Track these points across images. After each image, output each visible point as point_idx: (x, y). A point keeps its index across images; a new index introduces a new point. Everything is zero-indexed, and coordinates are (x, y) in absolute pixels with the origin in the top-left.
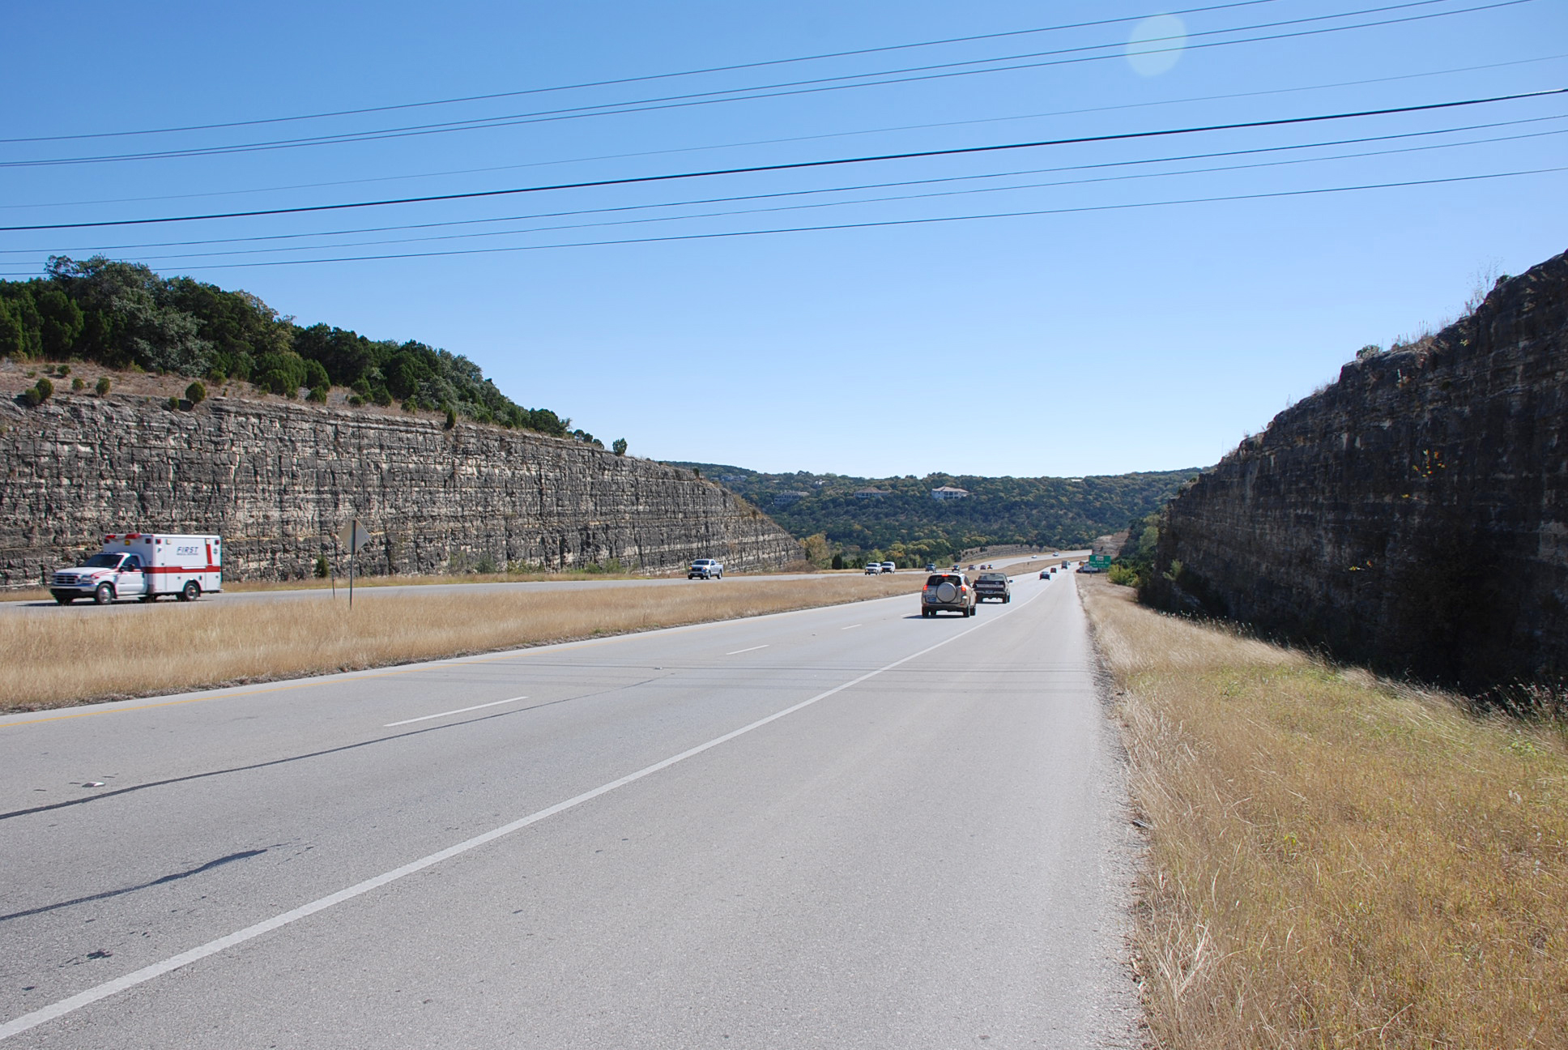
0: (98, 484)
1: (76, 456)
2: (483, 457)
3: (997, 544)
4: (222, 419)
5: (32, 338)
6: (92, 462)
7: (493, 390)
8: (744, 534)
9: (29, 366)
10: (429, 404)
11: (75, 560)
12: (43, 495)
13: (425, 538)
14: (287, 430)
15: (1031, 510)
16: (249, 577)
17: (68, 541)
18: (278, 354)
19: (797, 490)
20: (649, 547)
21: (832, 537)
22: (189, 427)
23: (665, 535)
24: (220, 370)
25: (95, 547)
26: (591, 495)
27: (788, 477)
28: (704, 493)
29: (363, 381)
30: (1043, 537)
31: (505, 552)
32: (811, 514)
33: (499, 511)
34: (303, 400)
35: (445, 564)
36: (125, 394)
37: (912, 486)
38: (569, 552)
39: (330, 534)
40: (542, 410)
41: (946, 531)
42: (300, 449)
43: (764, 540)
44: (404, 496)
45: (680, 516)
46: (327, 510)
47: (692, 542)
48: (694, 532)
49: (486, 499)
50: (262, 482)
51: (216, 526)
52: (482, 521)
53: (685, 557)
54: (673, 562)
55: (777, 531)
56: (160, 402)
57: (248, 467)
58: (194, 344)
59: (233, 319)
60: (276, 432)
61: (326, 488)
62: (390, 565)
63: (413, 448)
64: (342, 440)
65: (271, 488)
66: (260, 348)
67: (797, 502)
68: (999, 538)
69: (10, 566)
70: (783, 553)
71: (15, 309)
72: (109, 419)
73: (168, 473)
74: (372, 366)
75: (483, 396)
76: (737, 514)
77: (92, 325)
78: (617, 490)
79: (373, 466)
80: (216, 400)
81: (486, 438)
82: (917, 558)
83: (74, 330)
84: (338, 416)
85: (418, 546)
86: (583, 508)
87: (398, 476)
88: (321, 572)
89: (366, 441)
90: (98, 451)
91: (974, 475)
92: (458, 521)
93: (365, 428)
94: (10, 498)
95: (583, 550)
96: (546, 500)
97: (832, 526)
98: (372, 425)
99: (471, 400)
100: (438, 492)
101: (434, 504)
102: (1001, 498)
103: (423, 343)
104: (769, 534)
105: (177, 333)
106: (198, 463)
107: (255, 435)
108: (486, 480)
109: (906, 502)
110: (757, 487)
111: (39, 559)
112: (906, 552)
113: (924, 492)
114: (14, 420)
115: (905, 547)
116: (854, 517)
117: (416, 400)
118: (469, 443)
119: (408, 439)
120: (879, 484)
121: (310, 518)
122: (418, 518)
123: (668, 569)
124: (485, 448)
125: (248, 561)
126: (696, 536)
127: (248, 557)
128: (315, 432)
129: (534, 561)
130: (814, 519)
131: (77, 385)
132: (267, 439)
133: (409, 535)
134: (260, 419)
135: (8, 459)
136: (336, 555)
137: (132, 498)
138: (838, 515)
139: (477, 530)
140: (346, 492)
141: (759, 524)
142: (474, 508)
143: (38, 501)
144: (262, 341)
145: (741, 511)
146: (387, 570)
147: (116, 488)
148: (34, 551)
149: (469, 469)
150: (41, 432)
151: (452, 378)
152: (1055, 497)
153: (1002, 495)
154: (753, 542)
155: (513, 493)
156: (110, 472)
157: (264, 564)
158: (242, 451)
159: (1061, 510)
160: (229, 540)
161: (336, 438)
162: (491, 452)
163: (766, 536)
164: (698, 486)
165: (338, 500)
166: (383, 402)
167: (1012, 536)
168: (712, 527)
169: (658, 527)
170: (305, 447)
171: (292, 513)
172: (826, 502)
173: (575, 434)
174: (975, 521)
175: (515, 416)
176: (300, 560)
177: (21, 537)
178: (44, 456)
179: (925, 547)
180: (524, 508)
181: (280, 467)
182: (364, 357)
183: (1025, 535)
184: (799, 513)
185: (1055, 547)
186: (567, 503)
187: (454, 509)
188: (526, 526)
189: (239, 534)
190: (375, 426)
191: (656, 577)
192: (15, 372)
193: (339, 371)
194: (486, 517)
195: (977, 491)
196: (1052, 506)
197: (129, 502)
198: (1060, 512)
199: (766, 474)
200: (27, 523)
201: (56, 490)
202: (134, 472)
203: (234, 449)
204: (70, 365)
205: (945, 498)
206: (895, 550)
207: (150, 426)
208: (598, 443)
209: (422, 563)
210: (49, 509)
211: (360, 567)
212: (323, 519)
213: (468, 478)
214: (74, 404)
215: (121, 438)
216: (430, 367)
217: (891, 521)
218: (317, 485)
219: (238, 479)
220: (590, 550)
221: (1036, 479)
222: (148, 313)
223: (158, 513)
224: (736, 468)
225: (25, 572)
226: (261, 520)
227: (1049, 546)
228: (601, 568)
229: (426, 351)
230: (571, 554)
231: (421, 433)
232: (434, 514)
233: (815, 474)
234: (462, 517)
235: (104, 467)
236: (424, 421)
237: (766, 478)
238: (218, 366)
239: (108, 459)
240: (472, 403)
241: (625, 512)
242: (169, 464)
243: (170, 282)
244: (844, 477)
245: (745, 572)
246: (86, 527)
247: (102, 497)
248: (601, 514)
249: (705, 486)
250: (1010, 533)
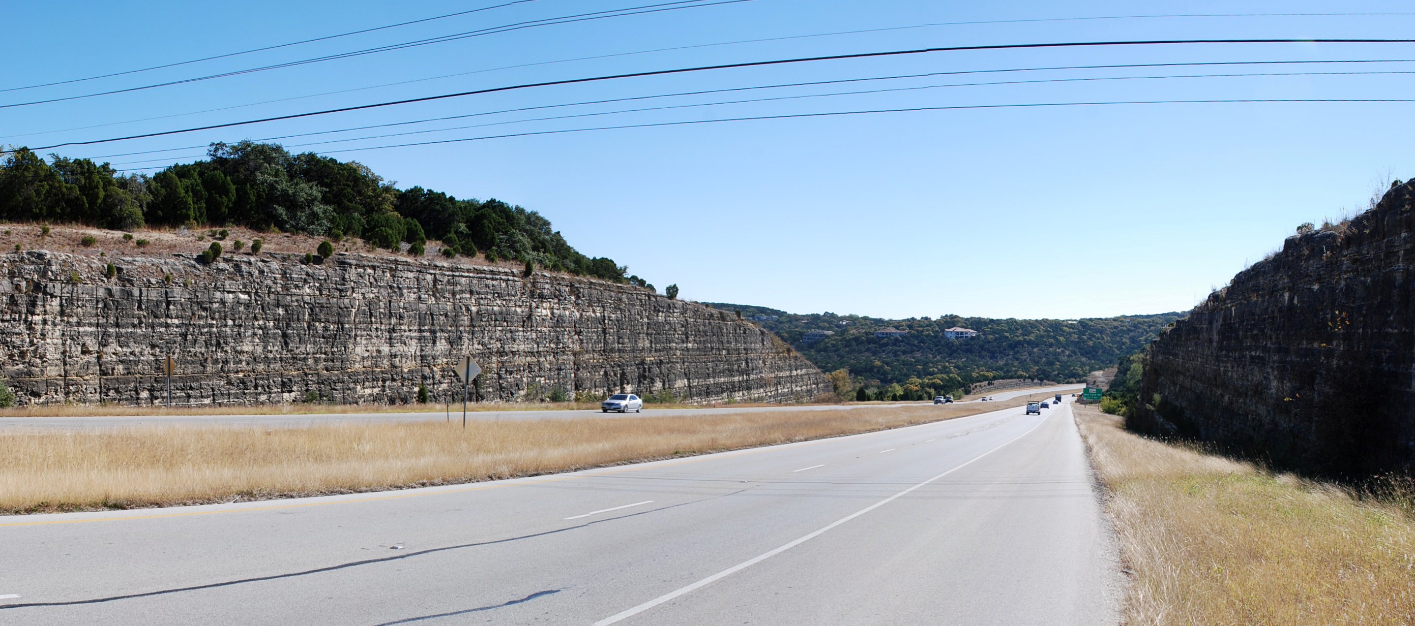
0: (253, 324)
1: (238, 302)
2: (556, 301)
3: (1003, 378)
4: (346, 270)
5: (199, 209)
6: (249, 307)
7: (562, 242)
8: (780, 369)
9: (199, 231)
10: (508, 254)
11: (236, 384)
12: (214, 333)
13: (506, 371)
14: (396, 279)
15: (1033, 348)
16: (364, 402)
17: (231, 369)
18: (383, 214)
19: (823, 329)
20: (697, 380)
21: (855, 371)
22: (320, 278)
23: (711, 369)
24: (339, 230)
25: (250, 374)
26: (647, 334)
27: (815, 318)
28: (745, 333)
29: (452, 235)
30: (1044, 372)
31: (573, 383)
32: (836, 351)
33: (568, 347)
34: (405, 253)
35: (522, 393)
36: (272, 252)
37: (927, 326)
38: (628, 383)
39: (429, 367)
40: (603, 258)
41: (957, 367)
42: (405, 295)
43: (797, 375)
44: (490, 334)
45: (724, 352)
46: (426, 345)
47: (734, 376)
48: (736, 367)
49: (558, 337)
50: (376, 323)
51: (339, 358)
52: (554, 356)
53: (727, 389)
54: (717, 394)
55: (807, 367)
56: (298, 258)
57: (365, 310)
58: (319, 208)
59: (348, 186)
60: (387, 280)
61: (426, 327)
62: (477, 393)
63: (498, 293)
64: (439, 287)
65: (383, 327)
66: (369, 210)
67: (823, 340)
68: (1004, 373)
69: (191, 388)
70: (814, 386)
71: (188, 187)
72: (261, 272)
73: (304, 315)
74: (459, 222)
75: (552, 247)
76: (774, 351)
77: (242, 195)
78: (669, 330)
79: (464, 309)
80: (340, 255)
81: (559, 284)
82: (932, 391)
83: (229, 201)
84: (436, 266)
85: (500, 377)
86: (640, 345)
87: (484, 317)
88: (422, 398)
89: (459, 288)
90: (253, 298)
91: (982, 317)
92: (534, 356)
93: (459, 276)
94: (192, 335)
95: (640, 382)
96: (609, 339)
97: (854, 362)
98: (464, 274)
99: (543, 250)
100: (518, 331)
101: (514, 341)
102: (1007, 337)
103: (501, 201)
104: (801, 369)
105: (306, 199)
106: (327, 307)
107: (371, 283)
108: (558, 321)
109: (923, 341)
110: (787, 326)
111: (210, 383)
112: (922, 386)
113: (937, 332)
114: (195, 275)
115: (921, 381)
116: (875, 354)
117: (496, 250)
118: (544, 289)
119: (493, 285)
120: (897, 325)
121: (413, 353)
122: (501, 353)
123: (713, 400)
124: (557, 293)
125: (364, 388)
126: (738, 371)
127: (364, 384)
128: (418, 280)
129: (598, 391)
130: (838, 356)
131: (238, 246)
132: (380, 286)
133: (493, 367)
134: (375, 270)
135: (191, 306)
136: (434, 384)
137: (277, 335)
138: (860, 352)
139: (550, 364)
140: (442, 331)
141: (793, 360)
142: (547, 345)
143: (211, 337)
144: (370, 204)
145: (777, 348)
146: (474, 397)
147: (266, 327)
148: (208, 376)
149: (544, 311)
150: (213, 284)
151: (526, 231)
152: (1054, 337)
153: (1007, 334)
154: (787, 377)
155: (581, 332)
156: (262, 315)
157: (376, 390)
158: (361, 297)
159: (1059, 349)
160: (349, 370)
161: (434, 285)
162: (562, 296)
163: (799, 371)
164: (740, 327)
165: (436, 337)
166: (469, 253)
167: (1016, 371)
168: (752, 363)
169: (704, 362)
170: (410, 292)
171: (399, 348)
172: (848, 341)
173: (630, 279)
174: (983, 358)
175: (580, 265)
176: (404, 388)
177: (199, 365)
178: (216, 302)
179: (939, 381)
180: (590, 345)
181: (390, 310)
182: (454, 214)
183: (1027, 370)
184: (825, 350)
185: (1053, 381)
186: (627, 340)
187: (531, 346)
188: (592, 361)
189: (357, 365)
190: (466, 274)
191: (703, 406)
192: (189, 237)
193: (432, 227)
194: (557, 353)
195: (985, 331)
196: (1051, 345)
197: (275, 339)
198: (1058, 350)
199: (795, 314)
200: (203, 354)
201: (223, 329)
202: (279, 315)
203: (354, 295)
204: (226, 229)
205: (957, 338)
206: (912, 384)
207: (291, 277)
208: (651, 287)
209: (503, 392)
210: (218, 344)
211: (453, 395)
212: (423, 353)
213: (543, 319)
214: (236, 261)
215: (270, 288)
216: (507, 222)
217: (908, 358)
218: (419, 325)
219: (357, 320)
220: (646, 382)
221: (1037, 321)
222: (283, 185)
223: (297, 348)
224: (768, 309)
225: (201, 392)
226: (374, 354)
227: (1049, 380)
228: (655, 399)
229: (505, 208)
230: (630, 385)
231: (504, 280)
232: (513, 350)
233: (839, 315)
234: (537, 352)
235: (257, 311)
236: (507, 270)
237: (796, 318)
238: (337, 226)
239: (261, 304)
240: (544, 253)
241: (676, 349)
242: (305, 307)
243: (299, 157)
244: (865, 318)
245: (780, 402)
246: (244, 359)
247: (256, 335)
248: (656, 351)
249: (745, 326)
250: (1014, 369)
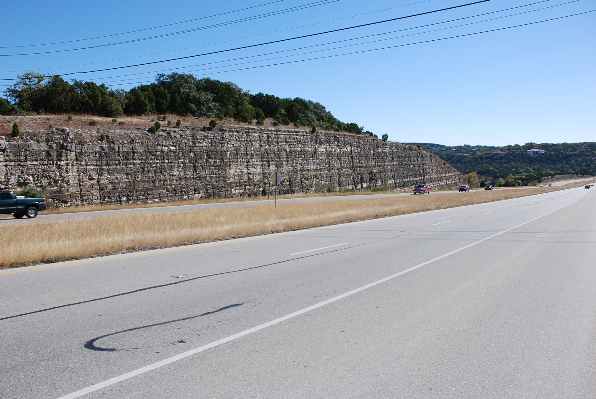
0: (178, 162)
1: (170, 151)
2: (328, 144)
3: (560, 174)
4: (224, 134)
5: (152, 106)
6: (175, 153)
7: (331, 116)
8: (440, 173)
9: (152, 117)
10: (305, 123)
11: (171, 191)
12: (158, 166)
13: (305, 179)
14: (249, 137)
15: (578, 158)
16: (236, 196)
17: (168, 184)
18: (244, 106)
19: (464, 153)
20: (398, 180)
21: (480, 173)
22: (211, 138)
23: (405, 174)
24: (222, 114)
25: (178, 186)
26: (373, 158)
27: (460, 148)
28: (422, 156)
29: (278, 115)
30: (584, 170)
31: (338, 183)
32: (470, 163)
33: (335, 166)
34: (255, 124)
35: (313, 189)
36: (187, 126)
37: (518, 149)
38: (364, 183)
39: (267, 178)
40: (352, 123)
41: (534, 169)
42: (254, 144)
43: (449, 176)
44: (296, 161)
45: (412, 166)
46: (265, 168)
47: (417, 177)
48: (418, 173)
49: (329, 161)
50: (240, 158)
51: (222, 176)
52: (328, 171)
53: (414, 184)
54: (409, 186)
55: (454, 171)
56: (200, 128)
57: (234, 152)
58: (211, 105)
59: (226, 93)
60: (245, 138)
61: (265, 160)
62: (291, 190)
63: (299, 142)
64: (270, 140)
65: (243, 160)
66: (237, 104)
67: (464, 158)
68: (560, 171)
69: (148, 194)
70: (458, 181)
71: (146, 95)
72: (181, 136)
73: (204, 156)
74: (281, 109)
75: (327, 119)
76: (437, 164)
77: (173, 99)
78: (384, 156)
79: (283, 150)
80: (221, 126)
81: (329, 136)
82: (520, 182)
83: (167, 102)
84: (268, 130)
85: (302, 182)
86: (370, 164)
87: (293, 153)
88: (264, 193)
89: (280, 140)
90: (178, 149)
91: (548, 143)
92: (318, 171)
93: (280, 134)
94: (147, 168)
95: (370, 182)
96: (354, 161)
97: (480, 168)
98: (282, 133)
99: (322, 121)
100: (310, 159)
101: (308, 164)
102: (562, 153)
103: (301, 98)
104: (451, 173)
105: (205, 100)
106: (215, 152)
107: (236, 139)
108: (329, 154)
109: (515, 157)
110: (446, 152)
111: (158, 191)
112: (515, 179)
113: (523, 151)
114: (147, 138)
115: (514, 177)
116: (490, 164)
117: (299, 122)
118: (322, 139)
119: (297, 138)
120: (502, 149)
121: (259, 172)
122: (302, 170)
123: (407, 189)
124: (328, 140)
125: (235, 190)
126: (419, 175)
127: (235, 188)
128: (259, 137)
129: (350, 187)
130: (471, 166)
131: (169, 123)
132: (241, 141)
133: (298, 177)
134: (238, 133)
135: (146, 154)
136: (270, 186)
137: (191, 166)
138: (483, 163)
139: (326, 174)
140: (273, 161)
141: (447, 169)
142: (324, 166)
143: (157, 169)
144: (238, 101)
145: (438, 163)
146: (290, 192)
147: (185, 163)
148: (156, 188)
149: (322, 149)
150: (157, 142)
151: (314, 112)
152: (591, 152)
153: (562, 151)
154: (444, 177)
155: (340, 159)
156: (182, 157)
157: (242, 191)
158: (232, 146)
159: (594, 158)
160: (228, 182)
161: (268, 139)
162: (331, 142)
163: (450, 174)
164: (419, 153)
165: (270, 164)
166: (286, 123)
167: (568, 170)
168: (426, 171)
169: (402, 171)
170: (256, 143)
171: (252, 170)
172: (477, 158)
173: (366, 133)
174: (549, 164)
175: (340, 126)
176: (255, 189)
177: (151, 183)
178: (158, 151)
179: (524, 177)
180: (345, 165)
181: (247, 152)
182: (278, 105)
183: (574, 170)
184: (465, 163)
185: (590, 175)
186: (363, 162)
187: (316, 166)
188: (346, 172)
189: (231, 179)
190: (284, 133)
191: (401, 192)
192: (147, 120)
193: (268, 112)
194: (329, 169)
195: (550, 150)
196: (589, 156)
197: (190, 168)
198: (593, 158)
199: (449, 146)
200: (153, 177)
201: (163, 164)
202: (191, 156)
203: (228, 145)
204: (166, 116)
205: (534, 154)
206: (509, 178)
207: (196, 138)
208: (376, 136)
209: (304, 189)
210: (161, 172)
211: (279, 191)
212: (264, 172)
213: (322, 153)
214: (168, 131)
215: (186, 143)
216: (305, 108)
217: (508, 165)
218: (261, 158)
219: (230, 157)
220: (373, 181)
221: (580, 143)
222: (194, 93)
223: (201, 172)
224: (436, 144)
225: (153, 196)
226: (240, 173)
227: (587, 175)
228: (378, 189)
229: (303, 102)
230: (365, 183)
231: (302, 135)
232: (308, 168)
233: (472, 146)
234: (320, 169)
235: (180, 155)
236: (303, 130)
237: (450, 148)
238: (221, 113)
239: (182, 152)
240: (323, 122)
241: (388, 165)
242: (204, 152)
243: (201, 80)
244: (485, 147)
245: (441, 189)
246: (174, 178)
247: (180, 167)
248: (378, 166)
249: (422, 153)
250: (566, 169)
